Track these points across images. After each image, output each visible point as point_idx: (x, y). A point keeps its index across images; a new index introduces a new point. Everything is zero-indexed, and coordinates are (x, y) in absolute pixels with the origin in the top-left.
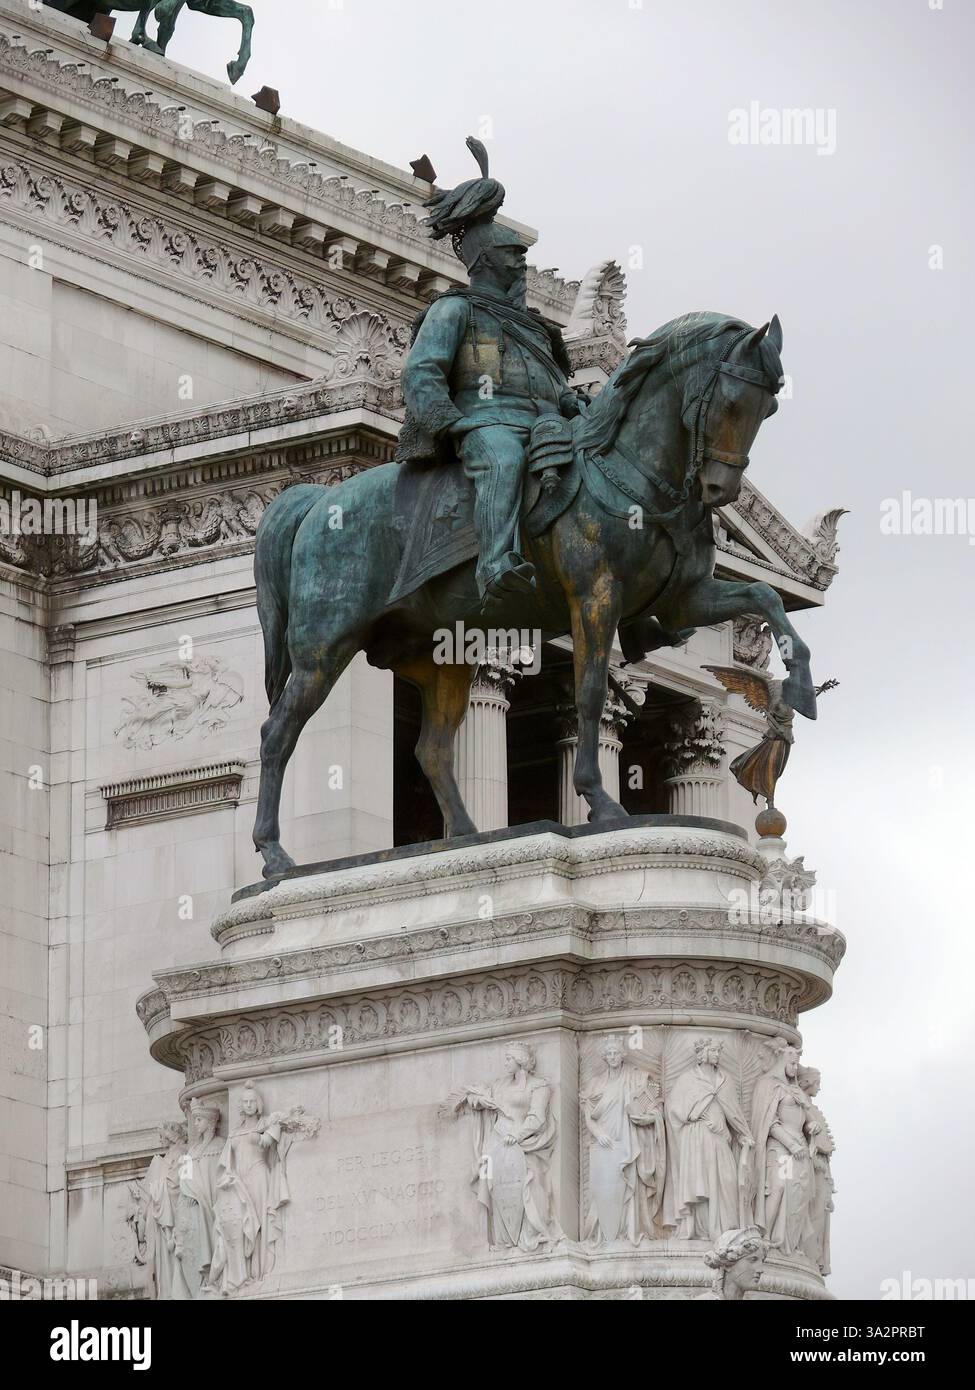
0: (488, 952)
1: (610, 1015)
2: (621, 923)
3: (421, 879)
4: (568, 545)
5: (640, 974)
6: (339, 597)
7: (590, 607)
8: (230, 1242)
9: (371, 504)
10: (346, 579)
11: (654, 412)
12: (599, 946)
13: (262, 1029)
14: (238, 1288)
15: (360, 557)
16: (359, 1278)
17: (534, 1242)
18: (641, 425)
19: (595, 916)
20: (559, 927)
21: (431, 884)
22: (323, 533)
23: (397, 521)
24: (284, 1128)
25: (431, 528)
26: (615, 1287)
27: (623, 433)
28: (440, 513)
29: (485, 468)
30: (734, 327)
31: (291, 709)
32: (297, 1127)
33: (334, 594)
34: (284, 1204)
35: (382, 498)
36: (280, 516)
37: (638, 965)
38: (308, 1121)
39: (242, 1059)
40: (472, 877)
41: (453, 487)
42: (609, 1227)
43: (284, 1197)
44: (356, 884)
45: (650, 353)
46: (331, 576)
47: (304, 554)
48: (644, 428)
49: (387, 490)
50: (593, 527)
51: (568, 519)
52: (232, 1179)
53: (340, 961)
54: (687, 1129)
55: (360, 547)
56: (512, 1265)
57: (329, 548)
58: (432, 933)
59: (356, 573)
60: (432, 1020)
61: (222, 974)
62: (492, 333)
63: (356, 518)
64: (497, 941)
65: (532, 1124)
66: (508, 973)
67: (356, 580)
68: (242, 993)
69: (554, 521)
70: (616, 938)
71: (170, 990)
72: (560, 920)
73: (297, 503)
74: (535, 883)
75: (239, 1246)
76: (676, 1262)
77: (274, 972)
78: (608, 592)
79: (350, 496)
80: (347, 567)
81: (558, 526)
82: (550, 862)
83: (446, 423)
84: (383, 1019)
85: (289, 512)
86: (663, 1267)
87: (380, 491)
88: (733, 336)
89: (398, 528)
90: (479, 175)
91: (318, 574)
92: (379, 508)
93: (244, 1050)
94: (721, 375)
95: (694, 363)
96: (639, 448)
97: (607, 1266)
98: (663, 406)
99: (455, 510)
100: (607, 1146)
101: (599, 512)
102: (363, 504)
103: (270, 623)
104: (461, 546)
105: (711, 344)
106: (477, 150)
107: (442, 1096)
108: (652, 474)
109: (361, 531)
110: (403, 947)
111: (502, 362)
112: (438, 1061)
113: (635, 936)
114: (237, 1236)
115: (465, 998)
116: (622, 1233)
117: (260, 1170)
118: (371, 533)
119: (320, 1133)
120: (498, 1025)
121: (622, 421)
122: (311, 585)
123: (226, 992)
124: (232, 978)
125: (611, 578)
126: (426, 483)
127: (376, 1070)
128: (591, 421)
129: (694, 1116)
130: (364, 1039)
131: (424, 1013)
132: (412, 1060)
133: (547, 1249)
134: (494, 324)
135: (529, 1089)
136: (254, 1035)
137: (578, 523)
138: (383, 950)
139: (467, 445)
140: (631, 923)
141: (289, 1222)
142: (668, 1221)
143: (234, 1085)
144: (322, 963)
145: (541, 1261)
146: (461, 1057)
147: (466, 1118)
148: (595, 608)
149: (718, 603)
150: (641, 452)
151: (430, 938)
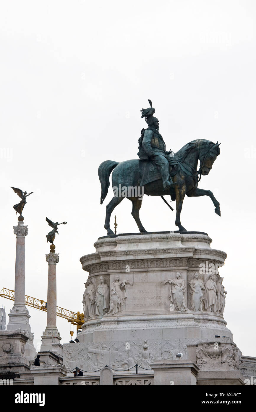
0: (174, 255)
1: (194, 268)
2: (200, 252)
3: (151, 239)
4: (178, 179)
5: (200, 261)
6: (127, 183)
7: (182, 191)
8: (115, 305)
9: (134, 167)
10: (129, 180)
11: (193, 156)
12: (195, 255)
13: (118, 264)
14: (116, 313)
15: (131, 176)
16: (144, 314)
17: (184, 310)
18: (190, 159)
19: (196, 250)
20: (190, 251)
21: (153, 240)
22: (123, 171)
23: (140, 171)
24: (126, 283)
25: (149, 173)
26: (199, 320)
27: (186, 159)
28: (151, 170)
29: (163, 163)
30: (212, 143)
31: (115, 203)
32: (128, 283)
33: (126, 183)
34: (126, 298)
35: (136, 166)
36: (106, 166)
37: (200, 259)
38: (131, 283)
39: (114, 269)
40: (162, 240)
41: (152, 166)
42: (197, 308)
43: (126, 297)
44: (137, 238)
45: (194, 146)
46: (125, 179)
47: (119, 174)
48: (191, 159)
49: (138, 165)
50: (183, 177)
51: (178, 175)
52: (116, 292)
53: (141, 253)
54: (210, 291)
55: (131, 174)
56: (179, 314)
57: (124, 174)
58: (162, 250)
59: (131, 179)
60: (157, 266)
61: (114, 253)
62: (157, 137)
63: (130, 169)
64: (176, 253)
65: (182, 288)
66: (175, 259)
67: (131, 181)
68: (117, 257)
69: (175, 175)
70: (199, 254)
71: (101, 255)
72: (191, 250)
73: (110, 164)
74: (177, 242)
75: (116, 305)
76: (209, 316)
77: (126, 254)
78: (185, 189)
79: (129, 165)
80: (128, 178)
81: (176, 176)
82: (180, 238)
83: (153, 154)
84: (146, 264)
85: (108, 165)
86: (207, 317)
87: (136, 164)
88: (212, 145)
89: (140, 172)
90: (150, 107)
91: (122, 178)
92: (136, 168)
93: (114, 268)
94: (210, 152)
95: (203, 148)
96: (190, 163)
97: (197, 316)
98: (195, 155)
99: (154, 170)
100: (197, 293)
101: (185, 174)
102: (132, 166)
103: (104, 186)
104: (155, 177)
105: (207, 146)
106: (150, 102)
107: (160, 280)
108: (192, 168)
109: (132, 172)
110: (156, 252)
111: (159, 144)
112: (159, 274)
113: (202, 254)
114: (116, 303)
115: (165, 262)
116: (199, 310)
117: (120, 291)
118: (134, 172)
119: (133, 285)
120: (173, 268)
121: (186, 157)
122: (121, 180)
123: (114, 257)
124: (116, 254)
125: (185, 186)
126: (145, 164)
127: (144, 274)
128: (178, 157)
129: (212, 289)
130: (142, 268)
131: (155, 264)
132: (153, 273)
133: (187, 311)
134: (157, 136)
135: (182, 281)
136: (116, 265)
137: (180, 176)
138: (151, 252)
139: (156, 158)
140: (202, 252)
141: (127, 302)
142: (206, 308)
143: (112, 274)
144: (137, 253)
145: (186, 314)
146: (164, 273)
147: (167, 285)
148: (182, 192)
149: (200, 193)
150: (190, 164)
151: (162, 251)
